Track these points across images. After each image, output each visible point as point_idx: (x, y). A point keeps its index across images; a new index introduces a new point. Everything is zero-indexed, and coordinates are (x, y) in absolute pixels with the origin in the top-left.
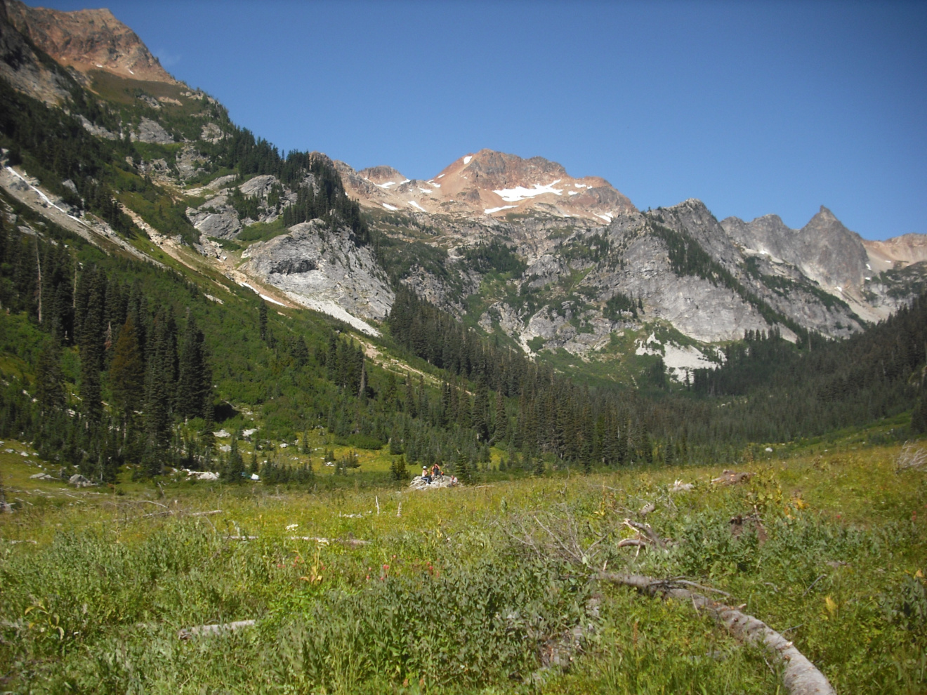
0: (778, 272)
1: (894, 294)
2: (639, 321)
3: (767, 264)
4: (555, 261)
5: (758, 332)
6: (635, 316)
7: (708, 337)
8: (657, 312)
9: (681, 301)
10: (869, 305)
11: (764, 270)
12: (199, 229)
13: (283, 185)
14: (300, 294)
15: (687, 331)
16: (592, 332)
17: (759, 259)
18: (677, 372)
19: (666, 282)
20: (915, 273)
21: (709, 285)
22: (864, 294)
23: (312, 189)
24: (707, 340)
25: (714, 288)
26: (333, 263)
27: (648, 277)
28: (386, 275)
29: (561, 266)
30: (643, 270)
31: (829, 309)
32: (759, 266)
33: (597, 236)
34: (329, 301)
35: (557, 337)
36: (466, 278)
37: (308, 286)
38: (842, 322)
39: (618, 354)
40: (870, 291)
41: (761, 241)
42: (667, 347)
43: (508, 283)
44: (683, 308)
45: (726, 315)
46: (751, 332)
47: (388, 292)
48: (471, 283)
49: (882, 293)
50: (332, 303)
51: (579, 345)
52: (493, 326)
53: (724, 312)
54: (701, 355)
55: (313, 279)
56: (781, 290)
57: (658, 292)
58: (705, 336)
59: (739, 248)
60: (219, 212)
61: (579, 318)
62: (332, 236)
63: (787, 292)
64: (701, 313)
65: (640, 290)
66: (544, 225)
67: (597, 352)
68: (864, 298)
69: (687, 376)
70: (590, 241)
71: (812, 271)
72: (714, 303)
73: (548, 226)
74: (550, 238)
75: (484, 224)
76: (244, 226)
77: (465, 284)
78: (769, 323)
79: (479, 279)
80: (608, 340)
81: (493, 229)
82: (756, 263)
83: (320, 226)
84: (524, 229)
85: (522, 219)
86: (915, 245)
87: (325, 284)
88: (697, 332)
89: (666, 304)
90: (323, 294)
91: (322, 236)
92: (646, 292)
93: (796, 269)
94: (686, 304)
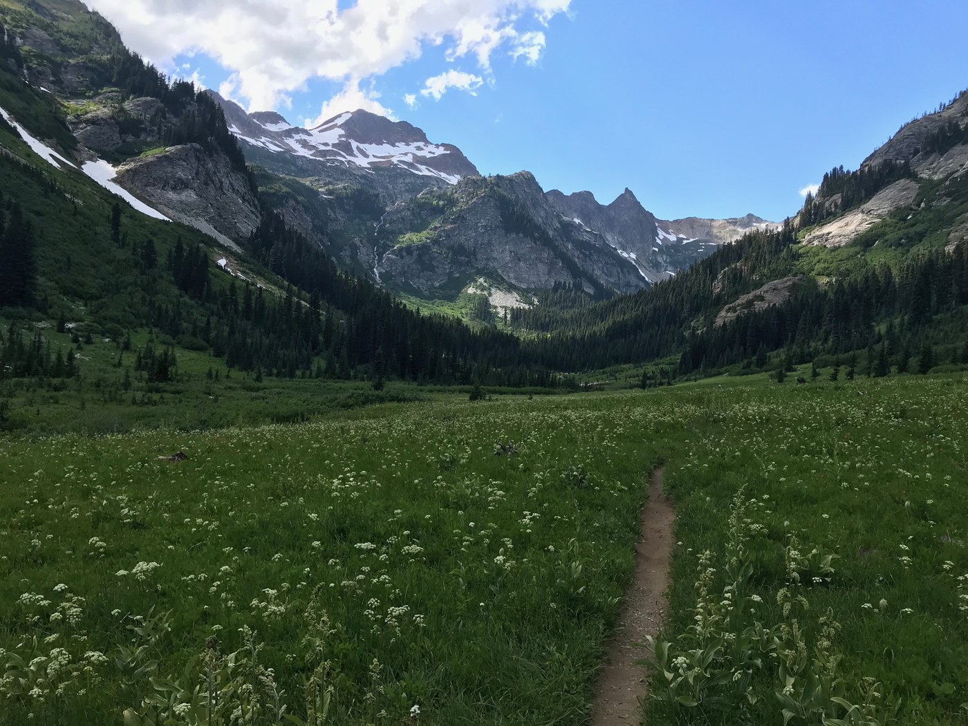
0: (586, 237)
1: (674, 264)
2: (472, 266)
3: (579, 230)
4: (408, 209)
5: (565, 282)
6: (469, 262)
7: (525, 284)
8: (488, 259)
9: (507, 253)
10: (654, 271)
11: (574, 234)
12: (78, 137)
13: (166, 109)
14: (172, 209)
15: (511, 278)
16: (433, 271)
17: (572, 225)
18: (499, 310)
19: (496, 236)
20: (692, 248)
21: (530, 242)
22: (651, 261)
23: (194, 117)
24: (524, 286)
25: (534, 245)
26: (207, 184)
27: (483, 230)
28: (256, 202)
29: (413, 214)
30: (480, 225)
31: (622, 271)
32: (571, 231)
33: (445, 193)
34: (200, 218)
35: (405, 272)
36: (333, 215)
37: (181, 202)
38: (631, 282)
39: (453, 291)
40: (656, 260)
41: (576, 211)
42: (493, 290)
43: (369, 224)
44: (508, 258)
45: (542, 268)
46: (560, 283)
47: (257, 217)
48: (336, 219)
49: (665, 262)
50: (202, 220)
51: (421, 280)
52: (352, 258)
53: (540, 265)
54: (519, 298)
55: (187, 196)
56: (587, 253)
57: (489, 243)
58: (523, 283)
59: (558, 216)
60: (99, 124)
61: (424, 258)
62: (208, 160)
63: (591, 254)
64: (521, 264)
65: (476, 241)
66: (404, 179)
67: (436, 288)
68: (651, 265)
69: (506, 313)
70: (439, 198)
71: (612, 240)
72: (532, 257)
73: (407, 181)
74: (407, 191)
75: (354, 172)
76: (124, 141)
77: (331, 220)
78: (574, 277)
79: (343, 217)
80: (445, 279)
81: (361, 178)
82: (570, 228)
83: (196, 150)
84: (387, 181)
85: (386, 172)
86: (695, 226)
87: (197, 203)
88: (516, 278)
89: (495, 255)
90: (194, 211)
91: (198, 159)
92: (480, 242)
93: (601, 236)
94: (510, 256)
